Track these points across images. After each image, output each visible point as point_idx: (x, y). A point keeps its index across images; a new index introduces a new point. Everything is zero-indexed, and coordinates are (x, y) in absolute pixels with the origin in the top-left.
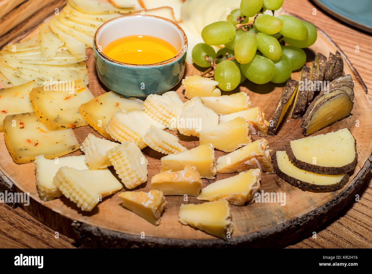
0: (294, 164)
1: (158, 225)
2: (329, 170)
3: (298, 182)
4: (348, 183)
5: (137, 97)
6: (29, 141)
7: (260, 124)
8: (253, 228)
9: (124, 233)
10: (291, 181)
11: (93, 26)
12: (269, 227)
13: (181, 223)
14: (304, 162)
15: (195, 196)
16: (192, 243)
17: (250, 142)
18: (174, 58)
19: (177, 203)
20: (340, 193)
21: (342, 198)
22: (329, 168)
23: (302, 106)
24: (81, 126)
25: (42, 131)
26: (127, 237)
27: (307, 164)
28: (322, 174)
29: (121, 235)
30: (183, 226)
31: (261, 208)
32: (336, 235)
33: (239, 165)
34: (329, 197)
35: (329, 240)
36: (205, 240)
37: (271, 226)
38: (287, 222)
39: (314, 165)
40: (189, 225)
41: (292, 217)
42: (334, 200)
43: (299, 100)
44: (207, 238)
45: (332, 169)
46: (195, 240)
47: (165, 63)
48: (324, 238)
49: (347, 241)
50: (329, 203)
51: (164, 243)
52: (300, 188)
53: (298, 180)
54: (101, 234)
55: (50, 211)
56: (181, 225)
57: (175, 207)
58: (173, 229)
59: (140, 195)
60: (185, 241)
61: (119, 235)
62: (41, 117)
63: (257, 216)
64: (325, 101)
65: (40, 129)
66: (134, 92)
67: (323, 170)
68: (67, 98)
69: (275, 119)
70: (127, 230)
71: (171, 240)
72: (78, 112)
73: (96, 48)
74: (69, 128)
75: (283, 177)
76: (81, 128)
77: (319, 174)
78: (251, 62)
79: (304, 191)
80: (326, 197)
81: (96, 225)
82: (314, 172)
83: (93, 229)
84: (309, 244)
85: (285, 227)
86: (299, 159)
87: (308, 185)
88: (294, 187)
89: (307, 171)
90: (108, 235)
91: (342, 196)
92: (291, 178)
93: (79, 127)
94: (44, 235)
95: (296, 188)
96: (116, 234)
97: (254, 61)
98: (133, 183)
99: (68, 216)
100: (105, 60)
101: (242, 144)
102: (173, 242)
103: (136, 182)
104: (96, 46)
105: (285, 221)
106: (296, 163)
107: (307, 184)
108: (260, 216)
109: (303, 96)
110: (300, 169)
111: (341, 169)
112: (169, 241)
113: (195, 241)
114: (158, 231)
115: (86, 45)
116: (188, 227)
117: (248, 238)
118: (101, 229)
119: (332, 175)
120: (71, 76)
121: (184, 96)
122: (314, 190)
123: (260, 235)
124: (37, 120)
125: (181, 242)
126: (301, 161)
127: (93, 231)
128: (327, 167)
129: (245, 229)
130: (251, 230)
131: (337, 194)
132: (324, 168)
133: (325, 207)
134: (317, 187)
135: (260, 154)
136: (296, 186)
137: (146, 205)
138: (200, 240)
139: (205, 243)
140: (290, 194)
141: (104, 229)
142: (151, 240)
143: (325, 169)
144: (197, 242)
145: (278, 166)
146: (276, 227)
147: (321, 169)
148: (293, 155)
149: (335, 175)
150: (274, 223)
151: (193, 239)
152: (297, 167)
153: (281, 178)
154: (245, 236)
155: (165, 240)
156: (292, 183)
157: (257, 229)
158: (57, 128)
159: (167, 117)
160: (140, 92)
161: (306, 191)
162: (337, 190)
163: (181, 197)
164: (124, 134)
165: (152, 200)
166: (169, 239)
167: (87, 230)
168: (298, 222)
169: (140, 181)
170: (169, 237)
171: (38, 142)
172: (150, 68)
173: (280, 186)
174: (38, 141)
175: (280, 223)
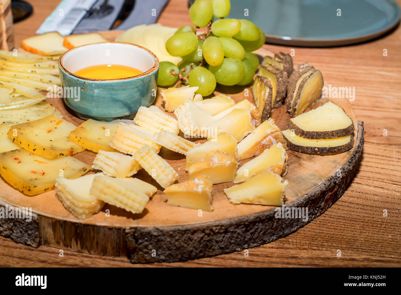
0: (304, 136)
1: (213, 210)
2: (338, 133)
3: (316, 149)
4: (355, 143)
5: (121, 118)
6: (34, 172)
7: (256, 112)
8: (301, 192)
9: (184, 225)
10: (308, 151)
11: (34, 72)
12: (313, 188)
13: (233, 203)
14: (313, 132)
15: (230, 181)
16: (254, 216)
17: (255, 129)
18: (154, 68)
19: (218, 191)
20: (354, 152)
21: (357, 154)
22: (337, 131)
23: (283, 92)
24: (78, 153)
25: (40, 162)
26: (189, 227)
27: (316, 132)
28: (333, 138)
29: (182, 227)
30: (237, 206)
31: (295, 177)
32: (362, 193)
33: (257, 146)
34: (347, 156)
35: (358, 198)
36: (265, 212)
37: (314, 187)
38: (326, 181)
39: (323, 132)
40: (242, 203)
41: (327, 177)
42: (352, 157)
43: (279, 86)
44: (265, 209)
45: (340, 131)
46: (255, 213)
47: (147, 74)
48: (353, 197)
49: (374, 195)
50: (350, 160)
51: (229, 223)
52: (318, 155)
53: (315, 148)
54: (161, 231)
55: (94, 226)
56: (234, 205)
57: (218, 194)
58: (229, 210)
59: (187, 185)
60: (247, 217)
61: (180, 228)
62: (34, 150)
63: (297, 183)
64: (308, 79)
65: (38, 161)
66: (118, 111)
67: (332, 134)
68: (49, 131)
69: (268, 104)
70: (185, 222)
71: (234, 219)
72: (68, 141)
73: (69, 74)
74: (67, 156)
75: (298, 150)
76: (77, 154)
77: (330, 138)
78: (222, 63)
79: (324, 156)
80: (344, 157)
81: (152, 226)
82: (325, 139)
83: (150, 229)
84: (343, 204)
85: (327, 185)
86: (308, 130)
87: (326, 150)
88: (312, 155)
89: (318, 139)
90: (169, 230)
91: (357, 153)
92: (307, 148)
93: (76, 154)
94: (86, 262)
95: (314, 156)
96: (177, 228)
97: (224, 62)
98: (169, 180)
99: (117, 225)
100: (86, 81)
101: (247, 132)
102: (236, 219)
103: (172, 179)
104: (68, 72)
105: (324, 181)
106: (306, 135)
107: (325, 148)
108: (300, 182)
109: (281, 83)
110: (311, 139)
111: (347, 130)
112: (232, 220)
113: (257, 214)
114: (216, 215)
115: (36, 89)
116: (242, 205)
117: (302, 200)
118: (159, 228)
119: (341, 137)
120: (39, 115)
121: (164, 110)
122: (332, 152)
123: (310, 196)
124: (30, 154)
125: (244, 219)
126: (310, 132)
127: (152, 231)
128: (335, 131)
129: (294, 195)
130: (300, 195)
131: (352, 153)
132: (333, 131)
133: (349, 164)
134: (335, 149)
135: (276, 130)
136: (314, 154)
137: (200, 189)
138: (260, 212)
139: (266, 214)
140: (313, 161)
141: (161, 227)
142: (215, 223)
143: (334, 133)
144: (259, 215)
145: (291, 142)
146: (319, 187)
147: (330, 134)
148: (300, 129)
149: (343, 136)
150: (316, 185)
151: (253, 214)
152: (308, 138)
153: (297, 152)
154: (298, 200)
155: (227, 220)
156: (310, 153)
157: (304, 193)
158: (56, 158)
159: (164, 125)
160: (125, 111)
161: (325, 156)
162: (350, 149)
163: (217, 185)
164: (134, 143)
165: (202, 184)
166: (231, 219)
167: (146, 232)
168: (335, 180)
169: (175, 178)
170: (231, 218)
171: (44, 172)
172: (135, 80)
173: (299, 157)
174: (42, 171)
175: (320, 183)
